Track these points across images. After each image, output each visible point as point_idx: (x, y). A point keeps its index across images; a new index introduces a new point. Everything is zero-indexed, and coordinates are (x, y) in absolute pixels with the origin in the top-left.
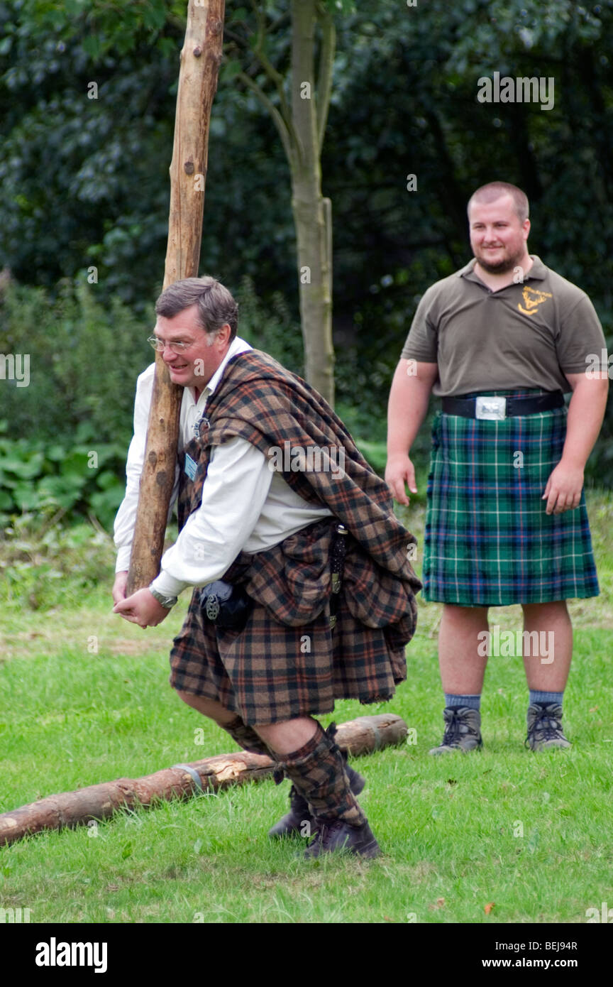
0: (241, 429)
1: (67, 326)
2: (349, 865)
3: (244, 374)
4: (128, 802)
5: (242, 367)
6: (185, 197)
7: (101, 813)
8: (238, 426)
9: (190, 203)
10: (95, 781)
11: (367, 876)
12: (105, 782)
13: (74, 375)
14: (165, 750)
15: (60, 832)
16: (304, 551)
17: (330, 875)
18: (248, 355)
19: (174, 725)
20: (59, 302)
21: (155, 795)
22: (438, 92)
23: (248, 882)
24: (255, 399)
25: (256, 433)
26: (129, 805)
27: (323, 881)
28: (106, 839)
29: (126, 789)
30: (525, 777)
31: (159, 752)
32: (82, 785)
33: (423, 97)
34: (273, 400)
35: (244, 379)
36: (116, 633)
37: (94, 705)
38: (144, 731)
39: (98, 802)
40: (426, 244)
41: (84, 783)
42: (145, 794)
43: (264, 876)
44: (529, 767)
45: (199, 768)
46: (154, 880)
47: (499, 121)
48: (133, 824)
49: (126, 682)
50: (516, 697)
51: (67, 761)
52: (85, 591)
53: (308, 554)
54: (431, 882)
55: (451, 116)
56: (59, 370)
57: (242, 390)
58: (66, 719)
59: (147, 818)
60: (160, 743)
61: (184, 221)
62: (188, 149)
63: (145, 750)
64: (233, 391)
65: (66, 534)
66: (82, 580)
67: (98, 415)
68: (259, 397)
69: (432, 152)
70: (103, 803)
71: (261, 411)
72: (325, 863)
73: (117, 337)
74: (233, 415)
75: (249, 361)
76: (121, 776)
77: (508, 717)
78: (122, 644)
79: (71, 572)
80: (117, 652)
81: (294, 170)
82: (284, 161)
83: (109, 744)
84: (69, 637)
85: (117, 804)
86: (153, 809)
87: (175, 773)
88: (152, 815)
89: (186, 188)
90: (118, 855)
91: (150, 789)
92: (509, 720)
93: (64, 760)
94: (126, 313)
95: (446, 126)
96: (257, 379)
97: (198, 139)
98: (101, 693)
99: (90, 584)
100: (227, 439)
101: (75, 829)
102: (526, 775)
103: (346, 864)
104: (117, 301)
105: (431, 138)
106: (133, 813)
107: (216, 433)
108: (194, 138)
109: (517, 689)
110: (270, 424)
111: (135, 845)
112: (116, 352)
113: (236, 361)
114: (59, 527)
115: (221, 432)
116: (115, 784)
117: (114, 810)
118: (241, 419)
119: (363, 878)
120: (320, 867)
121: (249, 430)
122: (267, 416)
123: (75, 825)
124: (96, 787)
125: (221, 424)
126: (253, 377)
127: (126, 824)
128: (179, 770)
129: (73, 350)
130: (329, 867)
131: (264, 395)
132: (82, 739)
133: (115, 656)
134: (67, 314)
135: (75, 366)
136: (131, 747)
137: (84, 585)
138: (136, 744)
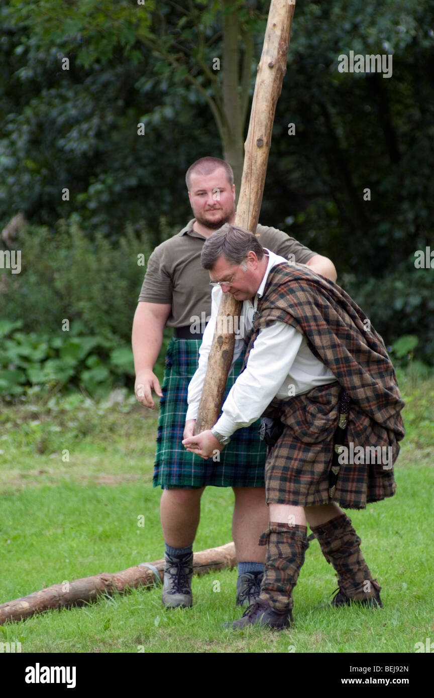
0: (278, 315)
1: (63, 253)
2: (265, 634)
3: (281, 279)
4: (108, 590)
5: (279, 274)
6: (256, 162)
7: (89, 598)
8: (277, 313)
9: (258, 167)
10: (85, 576)
11: (277, 642)
12: (91, 575)
13: (69, 288)
14: (134, 553)
15: (60, 611)
16: (320, 394)
17: (251, 642)
18: (284, 265)
19: (141, 535)
20: (57, 235)
21: (127, 585)
22: (325, 88)
23: (193, 646)
24: (288, 295)
25: (288, 317)
26: (108, 592)
27: (246, 646)
28: (92, 616)
29: (106, 581)
30: (389, 572)
31: (130, 554)
32: (75, 577)
33: (315, 90)
34: (301, 295)
35: (281, 283)
36: (99, 471)
37: (83, 522)
38: (120, 540)
39: (86, 590)
40: (317, 194)
41: (77, 576)
42: (120, 584)
43: (204, 642)
44: (392, 565)
45: (158, 566)
46: (126, 645)
47: (370, 108)
48: (111, 605)
49: (106, 505)
50: (383, 515)
51: (65, 561)
52: (77, 440)
53: (322, 396)
54: (323, 647)
55: (334, 104)
56: (59, 284)
57: (280, 289)
58: (64, 531)
59: (121, 601)
60: (131, 548)
61: (253, 179)
62: (259, 130)
63: (120, 553)
64: (274, 291)
65: (63, 400)
66: (75, 433)
67: (86, 316)
68: (291, 294)
69: (323, 129)
70: (90, 591)
71: (292, 303)
72: (248, 633)
73: (99, 260)
74: (273, 306)
75: (284, 269)
76: (103, 572)
77: (377, 529)
78: (104, 478)
79: (67, 427)
80: (100, 484)
81: (225, 143)
82: (217, 136)
83: (94, 548)
84: (66, 473)
85: (100, 591)
86: (126, 595)
87: (141, 569)
88: (125, 599)
89: (257, 156)
90: (101, 627)
91: (123, 581)
92: (378, 532)
93: (62, 561)
94: (105, 244)
95: (332, 111)
96: (290, 281)
97: (267, 124)
98: (89, 513)
99: (81, 436)
100: (269, 323)
101: (70, 609)
102: (390, 570)
103: (262, 634)
104: (99, 235)
105: (322, 119)
106: (111, 598)
107: (262, 320)
108: (264, 123)
109: (383, 509)
110: (298, 311)
111: (113, 620)
112: (99, 271)
113: (275, 270)
114: (59, 395)
115: (265, 319)
116: (99, 577)
117: (98, 596)
118: (278, 308)
119: (275, 644)
120: (244, 636)
121: (283, 315)
122: (296, 306)
123: (70, 606)
124: (85, 579)
125: (266, 313)
126: (287, 280)
127: (107, 606)
128: (144, 567)
129: (68, 269)
130: (250, 636)
131: (295, 292)
132: (75, 545)
133: (99, 487)
134: (63, 245)
135: (69, 281)
136: (110, 551)
137: (77, 436)
138: (113, 549)
